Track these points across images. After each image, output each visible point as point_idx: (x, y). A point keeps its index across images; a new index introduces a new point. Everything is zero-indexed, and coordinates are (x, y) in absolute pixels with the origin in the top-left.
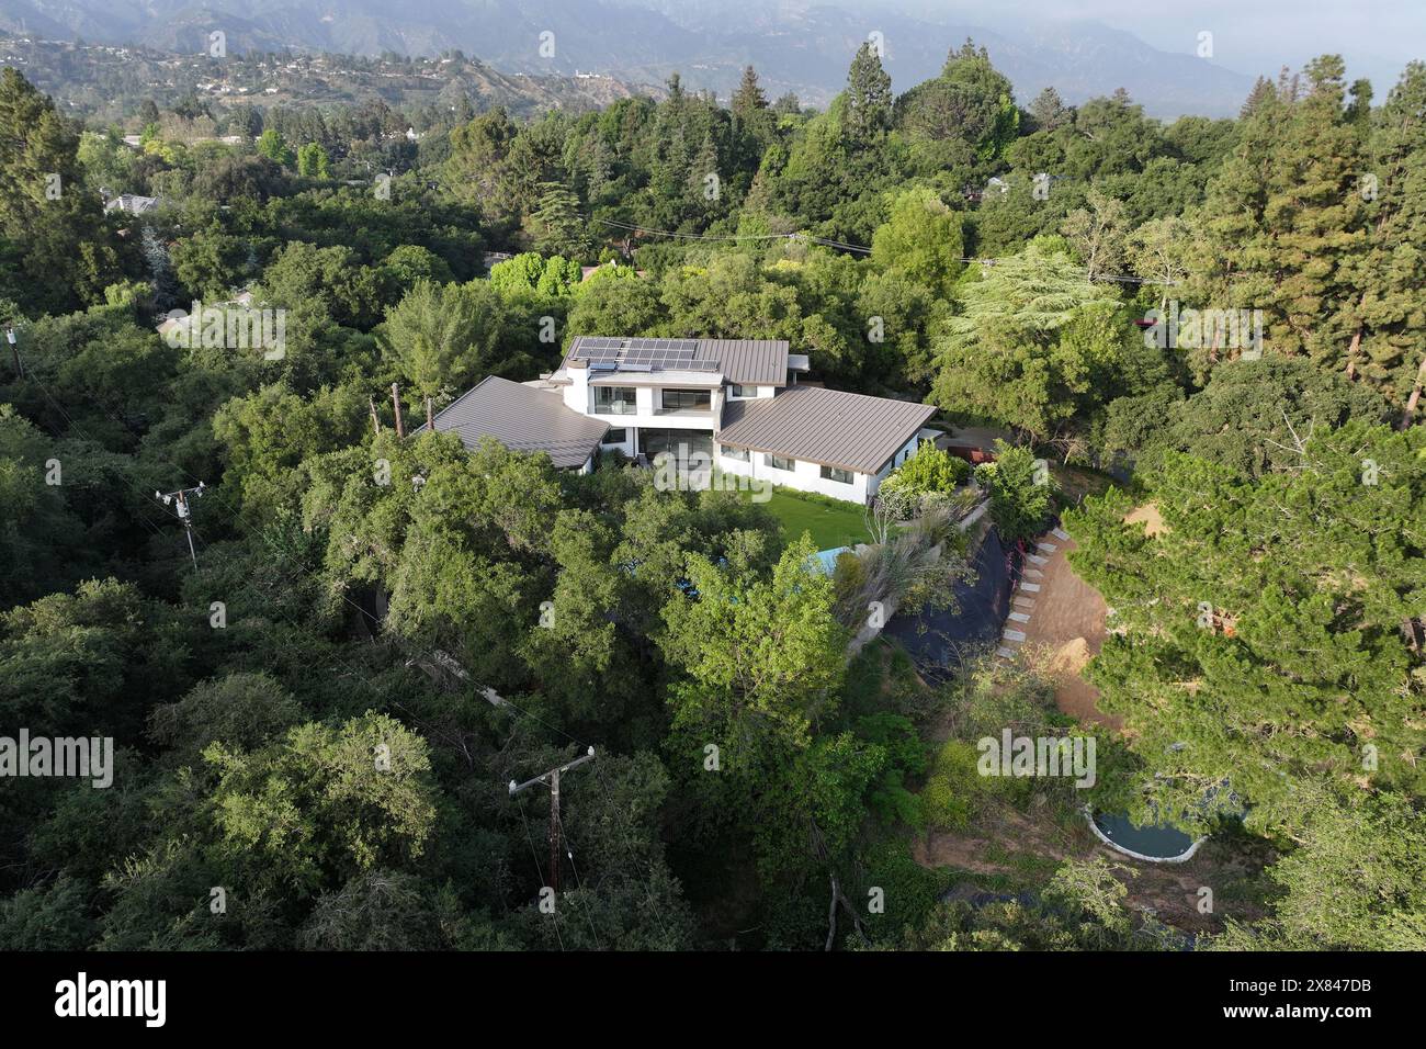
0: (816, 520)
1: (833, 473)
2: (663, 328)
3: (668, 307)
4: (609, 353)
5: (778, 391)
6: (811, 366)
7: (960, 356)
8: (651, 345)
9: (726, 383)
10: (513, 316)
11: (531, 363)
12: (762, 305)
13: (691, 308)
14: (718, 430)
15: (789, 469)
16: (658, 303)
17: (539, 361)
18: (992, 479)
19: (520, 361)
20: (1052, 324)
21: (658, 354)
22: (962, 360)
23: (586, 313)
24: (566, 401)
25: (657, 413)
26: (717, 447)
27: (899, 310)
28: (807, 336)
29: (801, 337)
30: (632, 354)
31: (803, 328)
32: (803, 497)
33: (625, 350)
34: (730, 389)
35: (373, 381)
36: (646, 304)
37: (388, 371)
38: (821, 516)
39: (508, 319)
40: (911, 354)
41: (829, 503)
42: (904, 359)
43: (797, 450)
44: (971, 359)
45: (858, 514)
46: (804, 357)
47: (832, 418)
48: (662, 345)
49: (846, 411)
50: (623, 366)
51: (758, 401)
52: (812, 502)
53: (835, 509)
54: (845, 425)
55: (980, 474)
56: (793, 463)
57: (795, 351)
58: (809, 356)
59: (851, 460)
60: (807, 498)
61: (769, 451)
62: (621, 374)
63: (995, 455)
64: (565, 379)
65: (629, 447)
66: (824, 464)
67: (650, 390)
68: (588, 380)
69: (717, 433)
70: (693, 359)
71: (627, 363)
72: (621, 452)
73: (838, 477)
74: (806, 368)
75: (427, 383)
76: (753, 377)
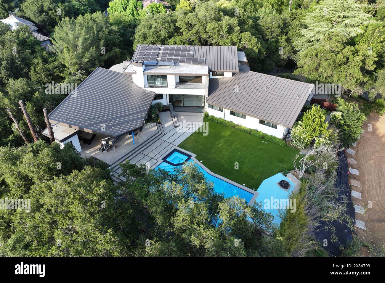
0: (260, 149)
1: (266, 122)
2: (178, 38)
3: (180, 28)
4: (154, 54)
5: (234, 74)
6: (248, 59)
7: (315, 52)
8: (172, 49)
9: (210, 71)
10: (112, 30)
11: (121, 53)
12: (224, 27)
13: (190, 29)
14: (207, 96)
15: (242, 117)
16: (175, 26)
17: (124, 51)
18: (339, 120)
19: (115, 52)
20: (353, 35)
21: (177, 55)
22: (317, 55)
23: (142, 31)
24: (134, 81)
25: (176, 87)
26: (206, 105)
27: (279, 26)
28: (243, 42)
29: (240, 42)
30: (164, 54)
31: (241, 38)
32: (250, 133)
33: (161, 52)
34: (211, 73)
35: (47, 66)
36: (170, 27)
37: (55, 60)
38: (261, 147)
39: (110, 32)
41: (263, 137)
43: (248, 110)
44: (322, 55)
45: (279, 145)
46: (243, 53)
47: (262, 90)
48: (178, 49)
49: (269, 86)
50: (160, 62)
51: (225, 79)
52: (255, 136)
53: (267, 141)
54: (270, 95)
55: (333, 118)
56: (245, 116)
57: (239, 50)
58: (245, 53)
59: (277, 118)
60: (252, 133)
61: (233, 110)
62: (160, 67)
63: (336, 104)
64: (132, 71)
65: (164, 102)
66: (262, 118)
67: (174, 76)
68: (144, 71)
69: (206, 98)
70: (193, 57)
71: (162, 60)
72: (161, 104)
73: (268, 124)
74: (245, 60)
75: (72, 67)
76: (222, 67)
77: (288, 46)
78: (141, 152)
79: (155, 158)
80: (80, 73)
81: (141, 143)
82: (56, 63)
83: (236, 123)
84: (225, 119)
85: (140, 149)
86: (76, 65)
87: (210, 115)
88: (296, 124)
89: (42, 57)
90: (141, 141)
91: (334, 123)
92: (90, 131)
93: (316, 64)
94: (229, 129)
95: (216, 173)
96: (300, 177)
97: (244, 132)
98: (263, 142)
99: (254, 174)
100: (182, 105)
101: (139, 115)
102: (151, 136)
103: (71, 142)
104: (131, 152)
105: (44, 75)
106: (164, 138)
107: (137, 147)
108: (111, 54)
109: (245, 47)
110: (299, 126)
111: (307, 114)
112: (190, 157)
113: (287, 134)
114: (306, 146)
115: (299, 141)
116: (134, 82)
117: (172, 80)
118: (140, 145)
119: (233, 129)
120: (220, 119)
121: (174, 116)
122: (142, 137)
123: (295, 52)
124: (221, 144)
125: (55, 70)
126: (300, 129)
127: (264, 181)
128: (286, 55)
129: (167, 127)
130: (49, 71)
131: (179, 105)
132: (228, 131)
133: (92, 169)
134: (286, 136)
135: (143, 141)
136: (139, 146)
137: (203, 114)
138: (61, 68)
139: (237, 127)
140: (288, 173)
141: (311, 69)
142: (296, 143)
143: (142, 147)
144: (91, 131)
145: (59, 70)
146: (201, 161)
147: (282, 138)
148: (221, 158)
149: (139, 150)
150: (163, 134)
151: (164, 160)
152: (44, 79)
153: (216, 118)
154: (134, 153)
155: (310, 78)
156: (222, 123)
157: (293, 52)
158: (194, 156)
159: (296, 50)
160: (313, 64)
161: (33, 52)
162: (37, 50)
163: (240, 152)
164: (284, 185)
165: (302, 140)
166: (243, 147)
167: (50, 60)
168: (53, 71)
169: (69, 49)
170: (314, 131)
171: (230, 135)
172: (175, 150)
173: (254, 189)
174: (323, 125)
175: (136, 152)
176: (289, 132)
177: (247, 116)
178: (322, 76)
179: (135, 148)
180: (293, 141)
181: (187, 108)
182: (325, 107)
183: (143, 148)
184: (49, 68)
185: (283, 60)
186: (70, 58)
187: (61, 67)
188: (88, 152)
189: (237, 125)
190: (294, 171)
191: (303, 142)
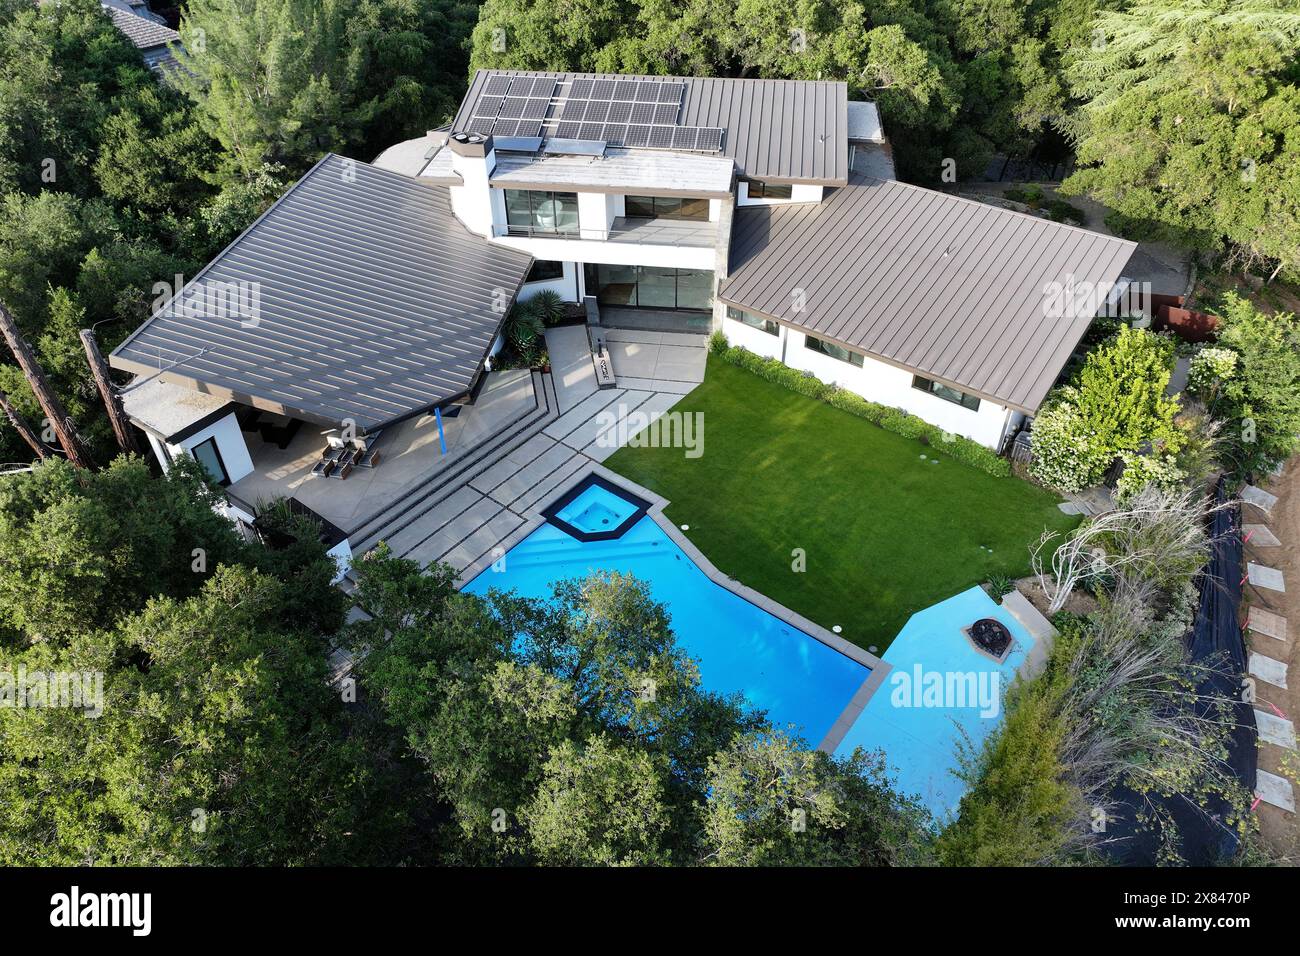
0: (908, 489)
1: (937, 386)
2: (630, 47)
3: (637, 8)
4: (533, 108)
5: (828, 191)
6: (886, 132)
7: (1151, 110)
8: (603, 90)
9: (738, 177)
10: (394, 11)
11: (424, 96)
12: (801, 6)
14: (723, 275)
15: (850, 360)
17: (436, 90)
18: (1224, 382)
19: (404, 94)
21: (619, 113)
22: (1155, 120)
24: (456, 209)
25: (611, 237)
26: (719, 308)
28: (873, 64)
29: (863, 64)
30: (572, 110)
31: (868, 50)
32: (877, 421)
33: (561, 102)
34: (744, 187)
35: (156, 144)
37: (186, 123)
38: (913, 477)
39: (387, 18)
40: (1034, 83)
41: (926, 438)
42: (1020, 95)
43: (873, 336)
44: (1178, 121)
45: (985, 472)
46: (870, 109)
47: (934, 258)
48: (625, 91)
49: (959, 243)
50: (554, 140)
51: (794, 210)
52: (894, 432)
53: (938, 454)
54: (961, 278)
55: (1200, 373)
56: (861, 358)
57: (856, 95)
58: (880, 107)
59: (983, 373)
60: (883, 421)
61: (818, 333)
62: (551, 161)
63: (1216, 319)
64: (449, 173)
65: (568, 289)
66: (924, 371)
67: (602, 197)
68: (490, 176)
69: (720, 281)
70: (678, 122)
71: (565, 132)
72: (557, 297)
73: (946, 393)
74: (876, 135)
75: (244, 149)
76: (785, 166)
77: (1047, 82)
78: (467, 483)
79: (518, 507)
80: (269, 173)
81: (470, 447)
82: (188, 135)
83: (826, 381)
84: (788, 363)
85: (465, 470)
86: (258, 144)
87: (732, 344)
88: (1052, 399)
89: (140, 109)
90: (471, 439)
91: (1202, 395)
92: (274, 407)
93: (1149, 158)
94: (799, 404)
95: (734, 577)
96: (1055, 607)
97: (855, 415)
98: (923, 457)
99: (877, 587)
100: (632, 302)
101: (463, 347)
102: (508, 422)
103: (212, 440)
104: (430, 480)
105: (146, 176)
106: (557, 431)
107: (455, 463)
108: (389, 101)
109: (880, 83)
110: (1065, 405)
111: (1099, 357)
112: (644, 506)
113: (1017, 432)
114: (1087, 485)
115: (1060, 465)
116: (458, 214)
117: (594, 212)
118: (465, 456)
119: (817, 403)
120: (766, 364)
121: (600, 347)
122: (475, 426)
123: (1072, 104)
124: (766, 463)
125: (184, 161)
126: (1067, 418)
127: (915, 617)
128: (1034, 115)
129: (572, 387)
130: (165, 161)
131: (622, 300)
132: (795, 411)
133: (243, 579)
134: (1013, 438)
135: (478, 442)
136: (460, 459)
137: (707, 341)
138: (207, 151)
139: (830, 397)
140: (1008, 590)
141: (1128, 176)
142: (1048, 469)
143: (474, 463)
144: (280, 405)
145: (199, 159)
146: (685, 527)
147: (995, 446)
148: (761, 517)
149: (460, 473)
150: (554, 414)
151: (550, 515)
152: (147, 191)
153: (754, 357)
154: (441, 486)
155: (1123, 209)
156: (776, 378)
157: (1064, 106)
158: (659, 503)
159: (1078, 95)
160: (1137, 157)
161: (109, 89)
162: (122, 83)
163: (832, 498)
164: (990, 637)
165: (1072, 462)
166: (846, 478)
167: (167, 120)
168: (175, 163)
169: (229, 83)
170: (1122, 428)
171: (803, 428)
172: (593, 479)
173: (874, 649)
174: (1159, 407)
175: (449, 480)
176: (1023, 426)
177: (867, 360)
178: (1169, 205)
179: (448, 468)
180: (1037, 464)
181: (651, 315)
182: (1172, 326)
183: (477, 468)
184: (162, 151)
185: (1024, 132)
186: (233, 117)
187: (205, 147)
188: (277, 474)
189: (832, 388)
190: (1030, 580)
191: (1074, 470)
